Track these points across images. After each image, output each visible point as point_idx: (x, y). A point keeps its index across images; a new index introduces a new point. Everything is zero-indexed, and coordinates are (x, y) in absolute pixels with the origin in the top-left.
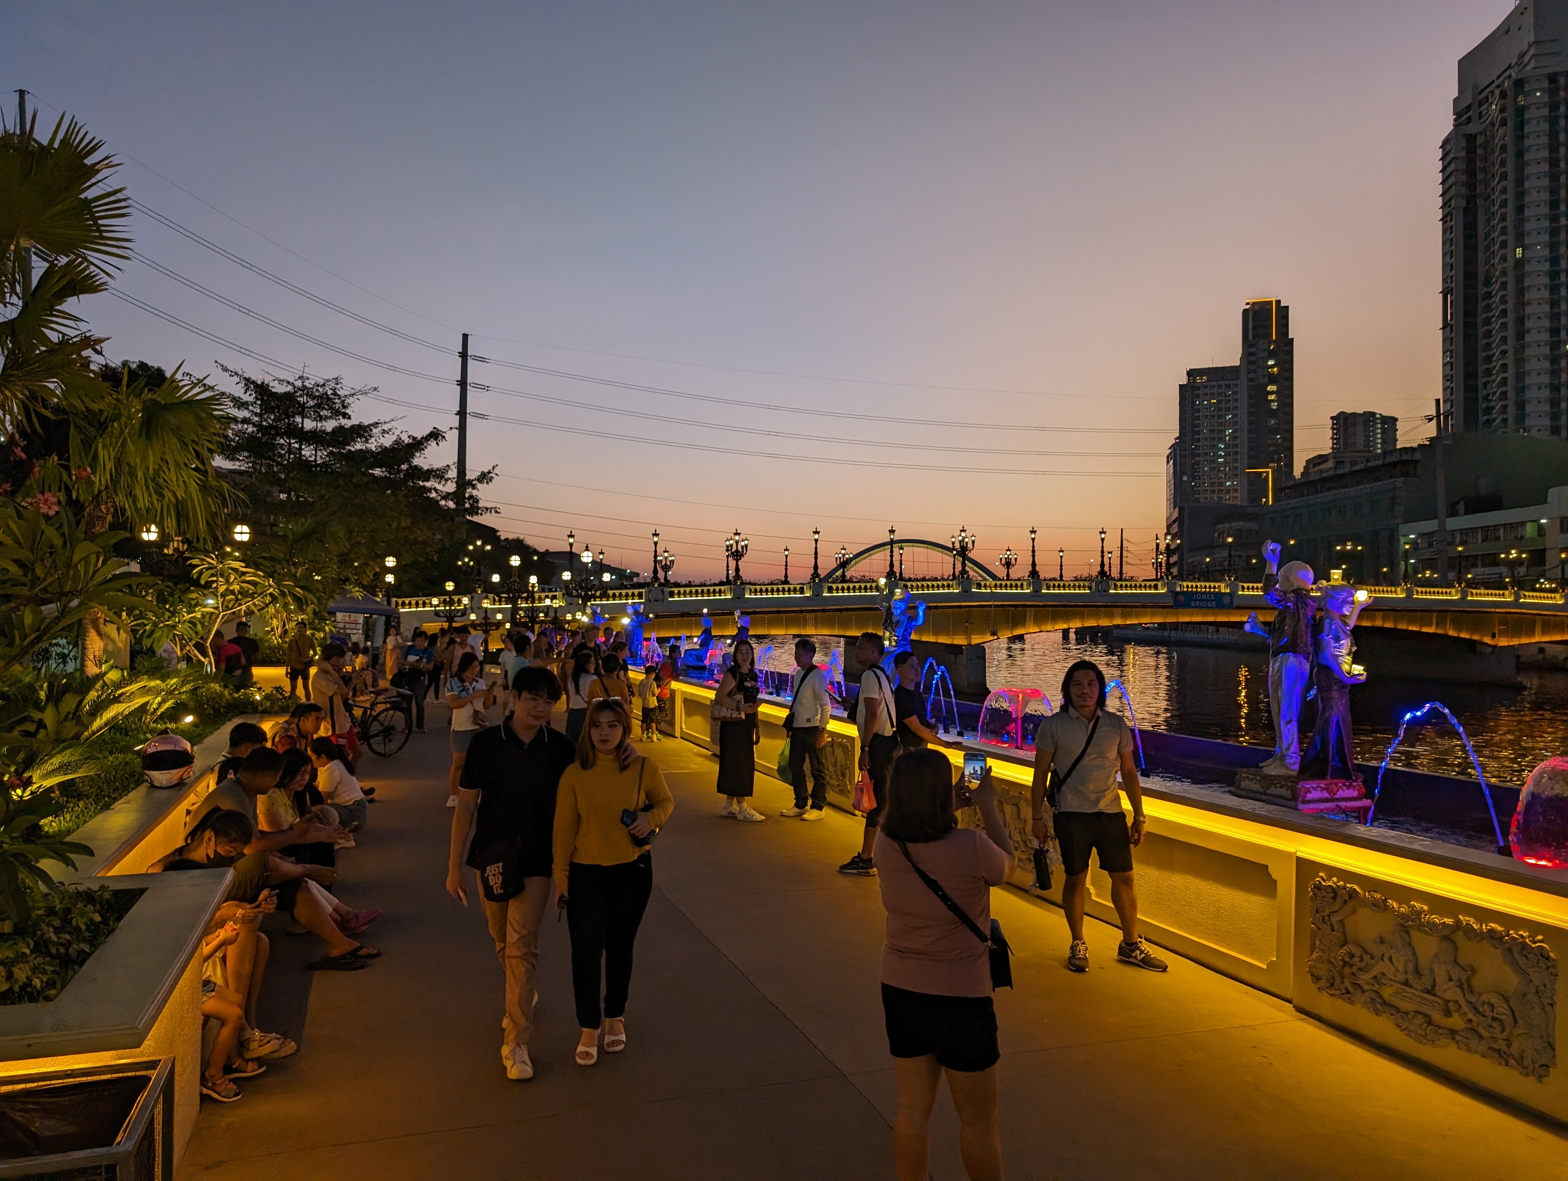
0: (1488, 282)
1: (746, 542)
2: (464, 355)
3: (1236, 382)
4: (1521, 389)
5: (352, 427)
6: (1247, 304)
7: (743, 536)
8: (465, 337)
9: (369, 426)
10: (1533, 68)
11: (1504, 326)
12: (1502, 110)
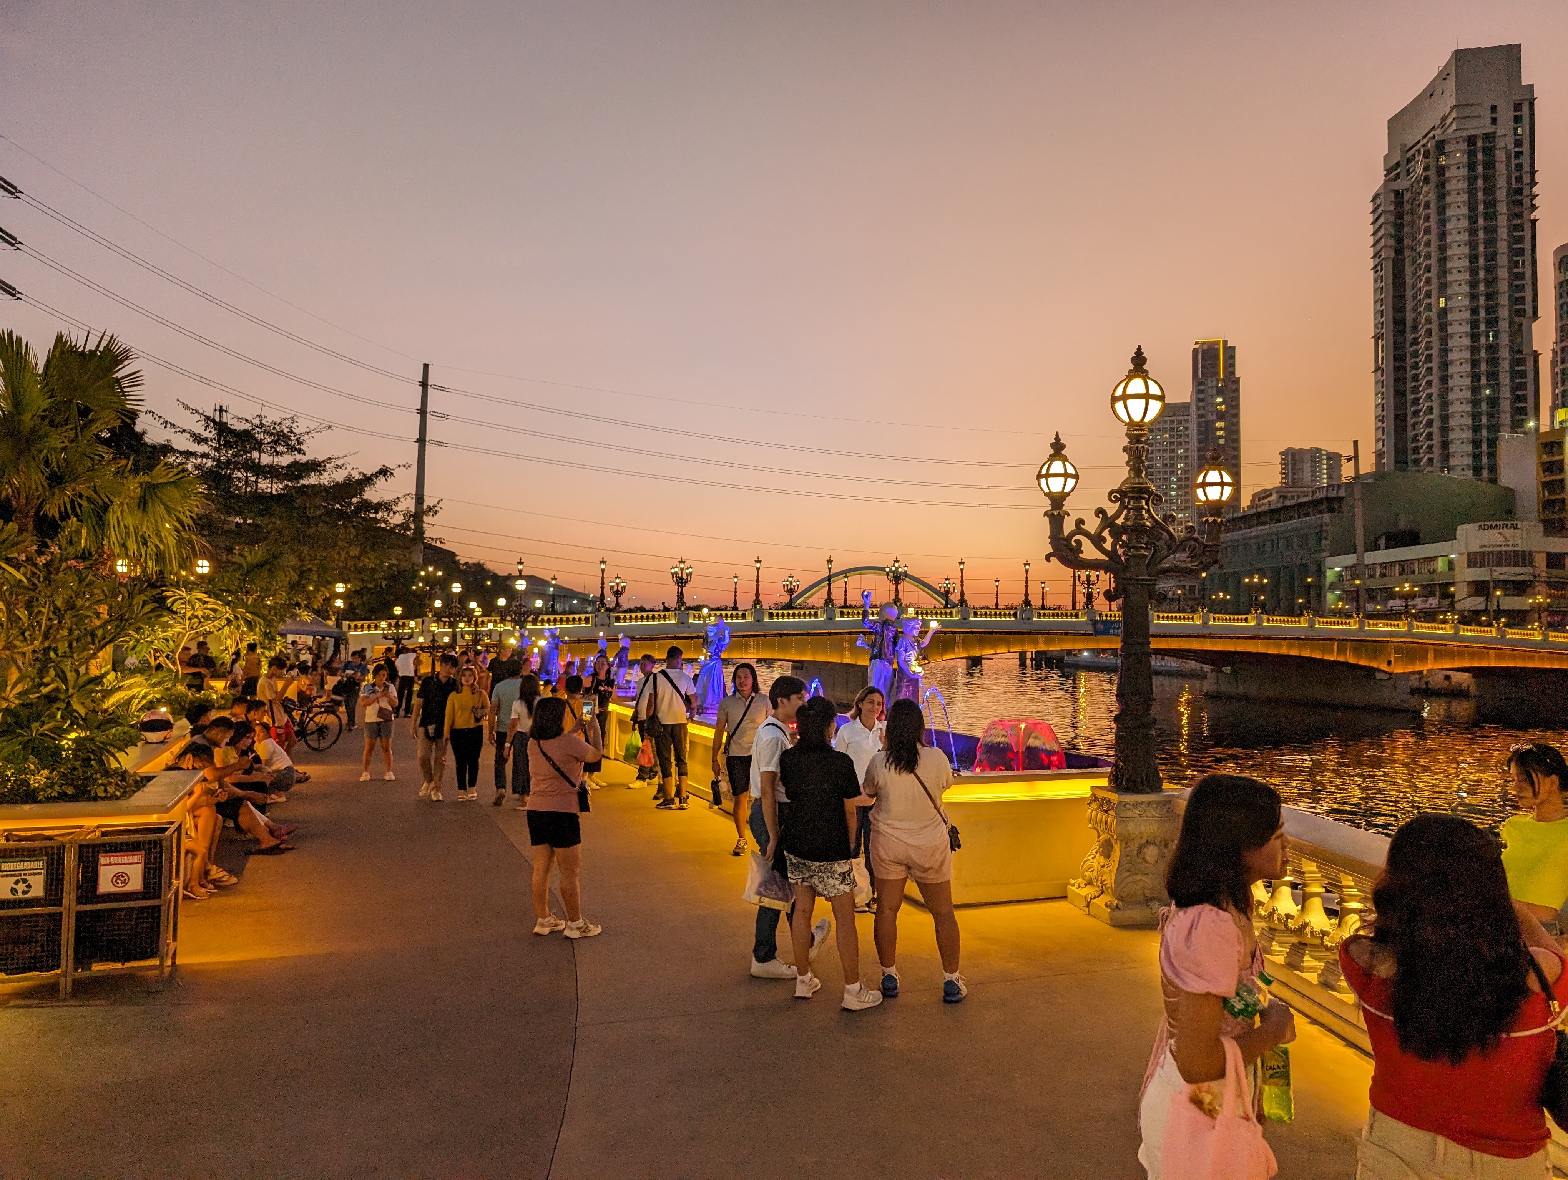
0: (1415, 328)
1: (691, 570)
2: (424, 385)
3: (1186, 418)
4: (1445, 430)
5: (307, 462)
6: (1196, 343)
7: (688, 564)
8: (426, 366)
9: (323, 462)
10: (1455, 130)
11: (1430, 370)
12: (1426, 168)
